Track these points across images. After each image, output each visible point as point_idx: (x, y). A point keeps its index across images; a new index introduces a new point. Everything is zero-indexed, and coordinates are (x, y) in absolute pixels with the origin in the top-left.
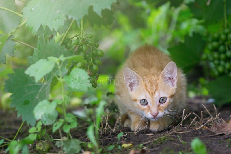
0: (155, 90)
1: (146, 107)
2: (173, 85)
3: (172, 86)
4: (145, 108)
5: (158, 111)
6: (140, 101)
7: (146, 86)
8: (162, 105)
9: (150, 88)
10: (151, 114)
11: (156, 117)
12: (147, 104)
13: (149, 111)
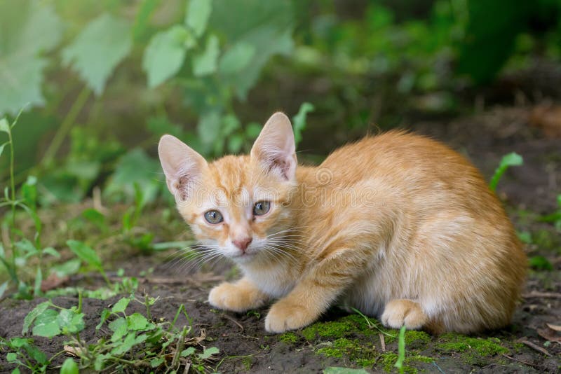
0: (241, 186)
1: (220, 227)
2: (286, 178)
3: (283, 179)
4: (219, 231)
5: (249, 234)
6: (206, 214)
7: (219, 179)
8: (259, 219)
9: (227, 182)
10: (234, 242)
11: (247, 250)
12: (222, 220)
13: (227, 236)
